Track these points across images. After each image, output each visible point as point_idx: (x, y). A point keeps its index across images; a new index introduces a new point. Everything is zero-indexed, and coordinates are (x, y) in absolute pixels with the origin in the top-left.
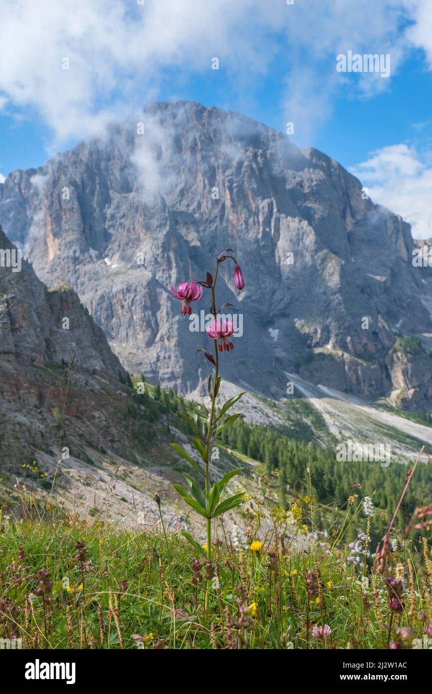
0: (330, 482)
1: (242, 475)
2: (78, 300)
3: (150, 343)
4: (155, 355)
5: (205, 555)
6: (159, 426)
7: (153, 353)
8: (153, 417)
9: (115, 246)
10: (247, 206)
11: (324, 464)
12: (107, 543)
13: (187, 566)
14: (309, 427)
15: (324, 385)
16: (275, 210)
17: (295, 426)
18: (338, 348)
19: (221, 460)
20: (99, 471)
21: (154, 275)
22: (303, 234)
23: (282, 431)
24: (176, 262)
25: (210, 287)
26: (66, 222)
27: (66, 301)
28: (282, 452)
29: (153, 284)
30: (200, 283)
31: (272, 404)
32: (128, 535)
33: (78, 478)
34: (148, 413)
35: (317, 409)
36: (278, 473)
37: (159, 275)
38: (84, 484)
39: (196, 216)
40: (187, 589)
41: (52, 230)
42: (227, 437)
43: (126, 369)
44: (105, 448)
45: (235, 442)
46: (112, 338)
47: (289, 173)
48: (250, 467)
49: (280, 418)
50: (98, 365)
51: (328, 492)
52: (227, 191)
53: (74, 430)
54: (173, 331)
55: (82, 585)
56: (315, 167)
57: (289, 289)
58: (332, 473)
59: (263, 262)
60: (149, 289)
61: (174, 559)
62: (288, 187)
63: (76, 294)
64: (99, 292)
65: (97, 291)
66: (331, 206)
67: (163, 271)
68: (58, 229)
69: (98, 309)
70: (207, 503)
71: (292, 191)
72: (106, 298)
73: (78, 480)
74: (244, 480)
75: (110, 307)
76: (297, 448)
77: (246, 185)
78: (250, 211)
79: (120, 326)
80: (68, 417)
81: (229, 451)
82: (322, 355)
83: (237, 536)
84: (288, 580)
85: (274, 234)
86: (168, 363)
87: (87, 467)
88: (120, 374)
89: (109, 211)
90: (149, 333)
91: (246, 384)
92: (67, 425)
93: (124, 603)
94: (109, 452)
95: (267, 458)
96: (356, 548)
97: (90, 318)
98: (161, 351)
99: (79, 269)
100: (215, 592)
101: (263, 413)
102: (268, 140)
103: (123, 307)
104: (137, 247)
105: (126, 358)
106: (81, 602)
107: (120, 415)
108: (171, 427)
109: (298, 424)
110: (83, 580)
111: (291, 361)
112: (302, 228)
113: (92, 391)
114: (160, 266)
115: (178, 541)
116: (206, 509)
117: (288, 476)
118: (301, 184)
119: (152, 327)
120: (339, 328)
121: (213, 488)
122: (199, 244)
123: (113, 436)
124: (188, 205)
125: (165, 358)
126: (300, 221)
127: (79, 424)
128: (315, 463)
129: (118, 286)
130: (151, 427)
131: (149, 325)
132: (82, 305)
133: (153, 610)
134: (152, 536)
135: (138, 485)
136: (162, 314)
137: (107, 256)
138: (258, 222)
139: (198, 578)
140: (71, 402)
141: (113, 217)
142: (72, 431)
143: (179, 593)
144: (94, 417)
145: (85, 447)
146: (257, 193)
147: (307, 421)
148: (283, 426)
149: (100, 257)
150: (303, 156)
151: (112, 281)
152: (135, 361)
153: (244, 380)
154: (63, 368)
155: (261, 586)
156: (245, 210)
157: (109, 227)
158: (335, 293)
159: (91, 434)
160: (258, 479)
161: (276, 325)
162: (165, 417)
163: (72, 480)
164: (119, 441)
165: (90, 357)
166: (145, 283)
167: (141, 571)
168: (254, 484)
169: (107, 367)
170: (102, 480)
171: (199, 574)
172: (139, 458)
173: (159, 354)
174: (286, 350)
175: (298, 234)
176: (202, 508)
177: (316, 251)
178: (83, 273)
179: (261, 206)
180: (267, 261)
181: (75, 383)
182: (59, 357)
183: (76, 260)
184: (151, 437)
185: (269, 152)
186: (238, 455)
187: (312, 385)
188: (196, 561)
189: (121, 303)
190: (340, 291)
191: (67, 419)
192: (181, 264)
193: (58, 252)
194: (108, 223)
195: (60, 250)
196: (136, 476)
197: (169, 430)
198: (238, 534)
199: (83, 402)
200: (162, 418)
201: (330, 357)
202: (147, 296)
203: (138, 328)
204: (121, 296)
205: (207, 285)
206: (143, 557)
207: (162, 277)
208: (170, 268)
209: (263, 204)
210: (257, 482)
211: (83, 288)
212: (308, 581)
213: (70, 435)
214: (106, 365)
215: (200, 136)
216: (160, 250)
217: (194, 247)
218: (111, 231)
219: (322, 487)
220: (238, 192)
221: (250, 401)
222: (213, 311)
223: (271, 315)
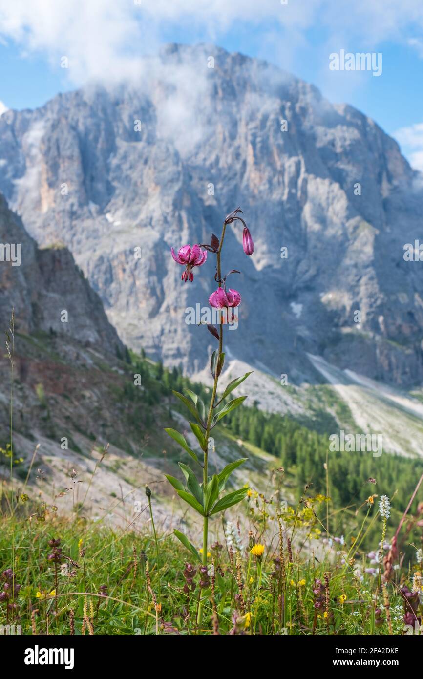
0: (355, 483)
1: (254, 471)
2: (73, 260)
3: (154, 313)
4: (159, 328)
5: (200, 561)
6: (160, 411)
7: (157, 325)
8: (153, 399)
9: (119, 201)
10: (271, 164)
11: (348, 462)
12: (88, 543)
13: (180, 573)
14: (332, 418)
15: (352, 370)
16: (303, 169)
17: (317, 416)
18: (368, 328)
19: (231, 453)
20: (87, 460)
21: (162, 235)
22: (334, 198)
23: (301, 422)
24: (189, 222)
25: (215, 251)
26: (64, 171)
27: (59, 261)
28: (301, 446)
29: (161, 246)
30: (204, 246)
31: (292, 390)
32: (114, 535)
33: (61, 468)
34: (147, 395)
35: (343, 398)
36: (295, 470)
37: (168, 237)
38: (67, 475)
39: (214, 171)
40: (178, 600)
41: (48, 179)
42: (238, 426)
43: (125, 342)
44: (95, 434)
45: (247, 432)
46: (110, 305)
47: (320, 130)
48: (264, 462)
49: (300, 407)
50: (92, 336)
51: (353, 494)
52: (250, 147)
53: (60, 410)
54: (181, 301)
55: (55, 590)
56: (350, 124)
57: (315, 258)
58: (358, 473)
59: (287, 227)
60: (156, 251)
61: (166, 564)
62: (319, 144)
63: (71, 254)
64: (98, 253)
65: (95, 251)
66: (366, 169)
67: (173, 231)
68: (54, 179)
69: (96, 271)
70: (205, 499)
71: (323, 150)
72: (105, 260)
73: (61, 471)
74: (255, 476)
75: (110, 270)
76: (319, 442)
77: (271, 140)
78: (274, 169)
79: (120, 292)
80: (54, 395)
81: (240, 442)
82: (351, 336)
83: (231, 534)
84: (295, 592)
85: (301, 197)
86: (173, 338)
87: (72, 455)
88: (117, 348)
89: (114, 161)
90: (153, 302)
91: (262, 366)
92: (52, 405)
93: (103, 613)
94: (100, 438)
95: (283, 453)
96: (376, 558)
97: (85, 282)
98: (166, 323)
99: (75, 225)
100: (211, 604)
101: (280, 400)
102: (298, 93)
103: (124, 270)
104: (145, 203)
105: (124, 329)
106: (52, 611)
107: (114, 396)
108: (174, 413)
109: (321, 414)
110: (57, 585)
111: (315, 341)
112: (333, 191)
113: (84, 366)
114: (170, 226)
115: (171, 543)
116: (203, 505)
117: (307, 474)
118: (332, 143)
119: (157, 295)
120: (371, 306)
121: (212, 481)
122: (214, 203)
123: (105, 419)
124: (205, 160)
125: (170, 331)
126: (331, 184)
127: (66, 404)
128: (338, 460)
129: (120, 247)
130: (151, 411)
131: (153, 292)
132: (76, 268)
133: (137, 622)
134: (142, 538)
135: (132, 479)
136: (169, 281)
137: (109, 211)
138: (283, 182)
139: (191, 586)
140: (57, 378)
141: (118, 167)
142: (57, 412)
143: (169, 604)
144: (83, 397)
145: (72, 432)
146: (282, 150)
147: (332, 411)
148: (304, 416)
149: (101, 212)
150: (336, 113)
151: (114, 240)
152: (136, 333)
153: (261, 360)
154: (51, 338)
155: (263, 598)
156: (269, 169)
157: (114, 179)
158: (367, 267)
159: (80, 416)
160: (271, 477)
161: (300, 299)
162: (167, 400)
163: (55, 470)
164: (112, 426)
165: (83, 327)
166: (151, 245)
167: (126, 577)
168: (266, 482)
169: (103, 340)
170: (89, 471)
171: (191, 581)
172: (134, 447)
173: (164, 327)
174: (309, 328)
175: (328, 198)
176: (198, 504)
177: (348, 218)
178: (80, 230)
179: (287, 165)
180: (291, 227)
181: (64, 357)
182: (47, 325)
183: (73, 215)
184: (149, 422)
185: (298, 106)
186: (250, 447)
187: (338, 369)
188: (189, 566)
189: (123, 266)
190: (373, 264)
191: (52, 398)
192: (194, 225)
193: (53, 205)
194: (112, 175)
195: (55, 201)
196: (131, 468)
197: (171, 416)
198: (232, 532)
199: (72, 379)
200: (163, 401)
201: (360, 338)
202: (153, 259)
203: (140, 295)
204: (123, 258)
205: (212, 249)
206: (130, 561)
207: (171, 239)
208: (181, 229)
209: (290, 163)
210: (271, 480)
211: (79, 247)
212: (316, 592)
213: (54, 416)
214: (100, 336)
215: (222, 84)
216: (171, 208)
217: (210, 207)
218: (115, 184)
219: (346, 490)
220: (262, 147)
221: (267, 386)
222: (217, 278)
223: (294, 287)
